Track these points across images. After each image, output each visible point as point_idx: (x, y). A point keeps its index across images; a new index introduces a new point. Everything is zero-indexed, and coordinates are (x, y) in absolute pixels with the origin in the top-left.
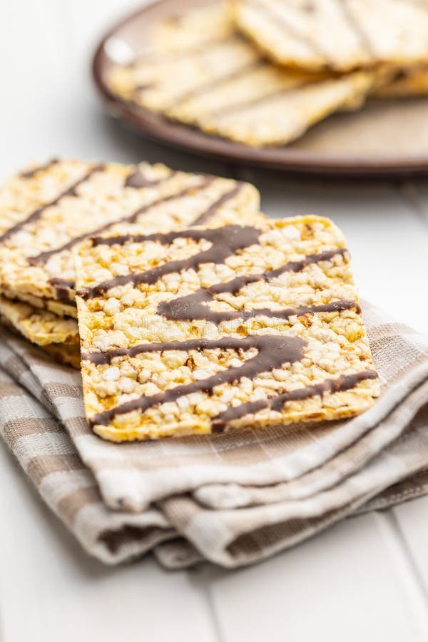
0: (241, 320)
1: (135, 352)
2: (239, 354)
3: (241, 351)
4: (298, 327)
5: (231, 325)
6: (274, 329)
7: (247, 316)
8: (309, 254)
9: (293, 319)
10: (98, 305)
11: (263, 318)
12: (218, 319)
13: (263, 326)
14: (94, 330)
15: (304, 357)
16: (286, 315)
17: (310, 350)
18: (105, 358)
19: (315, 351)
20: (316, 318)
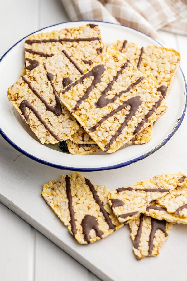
0: (119, 98)
1: (100, 123)
2: (126, 109)
3: (125, 108)
4: (134, 92)
5: (117, 101)
6: (128, 96)
7: (119, 96)
8: (121, 66)
9: (131, 90)
10: (79, 113)
11: (124, 94)
12: (113, 100)
13: (125, 97)
14: (84, 121)
15: (142, 102)
16: (128, 90)
17: (142, 98)
18: (94, 129)
19: (144, 98)
20: (137, 87)
